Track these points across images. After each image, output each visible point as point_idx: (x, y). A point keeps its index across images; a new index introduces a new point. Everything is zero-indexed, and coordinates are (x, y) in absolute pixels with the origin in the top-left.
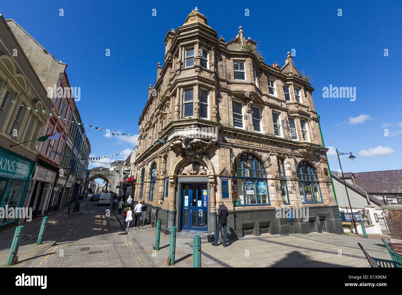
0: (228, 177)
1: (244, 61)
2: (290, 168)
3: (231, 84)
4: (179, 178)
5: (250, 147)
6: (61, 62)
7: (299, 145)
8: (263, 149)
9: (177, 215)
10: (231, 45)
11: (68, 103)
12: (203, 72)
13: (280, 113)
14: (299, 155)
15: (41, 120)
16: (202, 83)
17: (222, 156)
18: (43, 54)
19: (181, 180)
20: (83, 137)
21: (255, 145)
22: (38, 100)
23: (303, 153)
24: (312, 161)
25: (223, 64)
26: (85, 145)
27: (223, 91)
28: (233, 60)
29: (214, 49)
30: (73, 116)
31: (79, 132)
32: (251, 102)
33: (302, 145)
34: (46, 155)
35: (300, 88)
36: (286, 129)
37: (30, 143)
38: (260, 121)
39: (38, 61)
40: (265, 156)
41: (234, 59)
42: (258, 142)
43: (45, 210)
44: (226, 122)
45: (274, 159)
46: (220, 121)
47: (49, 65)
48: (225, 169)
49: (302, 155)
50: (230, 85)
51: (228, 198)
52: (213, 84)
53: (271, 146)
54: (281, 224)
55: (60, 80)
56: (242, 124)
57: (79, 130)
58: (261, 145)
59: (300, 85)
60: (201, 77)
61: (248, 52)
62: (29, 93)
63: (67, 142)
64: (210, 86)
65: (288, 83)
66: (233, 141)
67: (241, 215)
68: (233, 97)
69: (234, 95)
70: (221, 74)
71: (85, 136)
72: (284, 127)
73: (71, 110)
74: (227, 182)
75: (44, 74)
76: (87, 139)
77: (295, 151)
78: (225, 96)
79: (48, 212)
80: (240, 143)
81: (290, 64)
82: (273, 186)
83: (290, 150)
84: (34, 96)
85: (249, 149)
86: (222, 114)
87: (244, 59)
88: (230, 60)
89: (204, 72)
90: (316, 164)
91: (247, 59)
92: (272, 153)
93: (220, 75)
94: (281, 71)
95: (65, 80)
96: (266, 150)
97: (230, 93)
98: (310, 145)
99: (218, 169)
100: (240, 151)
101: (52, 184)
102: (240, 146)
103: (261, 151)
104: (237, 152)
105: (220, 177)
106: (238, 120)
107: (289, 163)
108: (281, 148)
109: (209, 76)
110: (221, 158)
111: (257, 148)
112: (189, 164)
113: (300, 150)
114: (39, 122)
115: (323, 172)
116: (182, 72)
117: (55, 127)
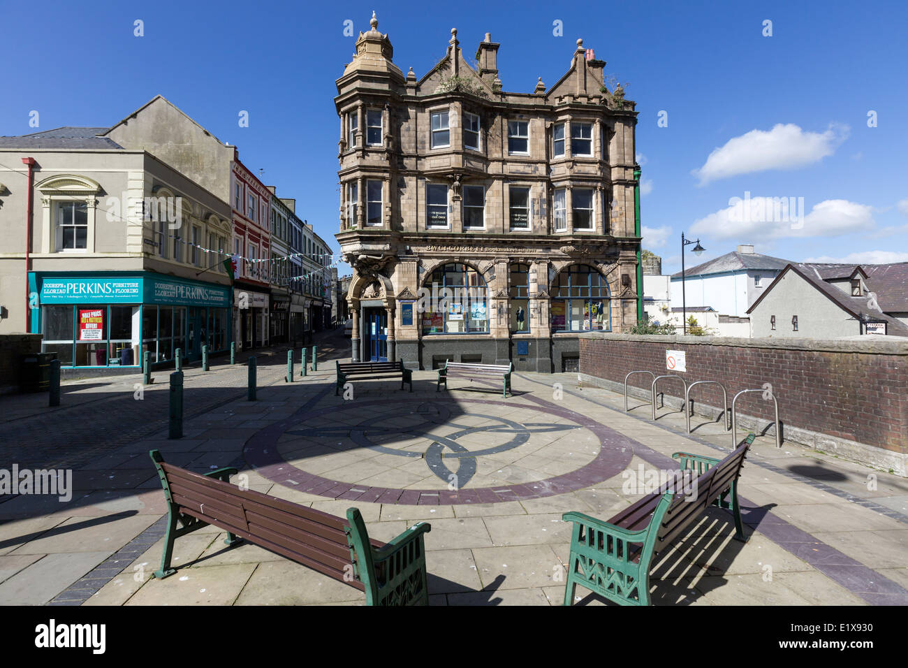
0: (412, 299)
1: (448, 109)
2: (536, 280)
3: (425, 157)
4: (361, 302)
5: (452, 255)
6: (227, 144)
7: (560, 240)
8: (479, 255)
9: (361, 344)
10: (430, 79)
11: (257, 196)
12: (368, 156)
13: (530, 186)
14: (560, 257)
15: (223, 235)
16: (367, 174)
17: (404, 272)
18: (204, 138)
19: (363, 304)
20: (304, 233)
21: (465, 251)
22: (211, 214)
23: (570, 253)
24: (598, 263)
25: (411, 126)
26: (314, 244)
27: (407, 175)
28: (431, 112)
29: (388, 107)
30: (273, 209)
31: (295, 228)
32: (457, 183)
33: (564, 240)
34: (244, 275)
35: (594, 122)
36: (538, 214)
37: (217, 266)
38: (483, 209)
39: (202, 150)
40: (483, 265)
41: (432, 108)
42: (470, 246)
43: (266, 342)
44: (411, 223)
45: (502, 268)
46: (402, 224)
47: (216, 152)
48: (406, 289)
49: (569, 257)
50: (423, 160)
51: (412, 324)
52: (385, 171)
53: (496, 249)
54: (498, 358)
55: (233, 171)
56: (446, 220)
57: (294, 225)
58: (477, 249)
59: (589, 116)
60: (365, 166)
61: (451, 93)
62: (197, 211)
63: (273, 249)
64: (380, 174)
65: (560, 118)
66: (424, 250)
67: (432, 345)
68: (427, 179)
69: (429, 176)
70: (407, 146)
71: (308, 230)
72: (534, 211)
73: (267, 201)
74: (411, 306)
75: (213, 168)
76: (315, 235)
77: (552, 250)
78: (411, 182)
79: (270, 344)
80: (435, 252)
81: (578, 69)
82: (494, 308)
83: (541, 250)
84: (204, 212)
85: (453, 257)
86: (406, 212)
87: (447, 105)
88: (425, 112)
89: (370, 154)
90: (605, 269)
91: (452, 104)
92: (497, 260)
93: (404, 148)
94: (546, 98)
95: (240, 169)
96: (485, 256)
97: (419, 175)
98: (582, 238)
99: (397, 290)
100: (437, 262)
101: (266, 310)
102: (434, 255)
103: (477, 258)
104: (429, 265)
105: (400, 300)
106: (439, 215)
107: (535, 271)
108: (519, 250)
109: (379, 159)
110: (401, 275)
111: (468, 255)
112: (370, 284)
113: (564, 248)
114: (221, 238)
115: (620, 281)
116: (345, 158)
117: (247, 237)
